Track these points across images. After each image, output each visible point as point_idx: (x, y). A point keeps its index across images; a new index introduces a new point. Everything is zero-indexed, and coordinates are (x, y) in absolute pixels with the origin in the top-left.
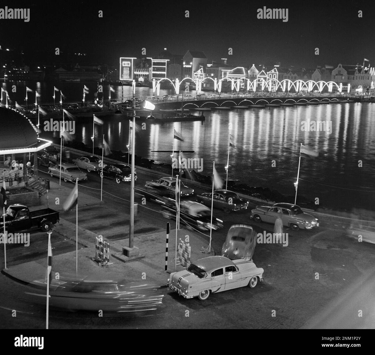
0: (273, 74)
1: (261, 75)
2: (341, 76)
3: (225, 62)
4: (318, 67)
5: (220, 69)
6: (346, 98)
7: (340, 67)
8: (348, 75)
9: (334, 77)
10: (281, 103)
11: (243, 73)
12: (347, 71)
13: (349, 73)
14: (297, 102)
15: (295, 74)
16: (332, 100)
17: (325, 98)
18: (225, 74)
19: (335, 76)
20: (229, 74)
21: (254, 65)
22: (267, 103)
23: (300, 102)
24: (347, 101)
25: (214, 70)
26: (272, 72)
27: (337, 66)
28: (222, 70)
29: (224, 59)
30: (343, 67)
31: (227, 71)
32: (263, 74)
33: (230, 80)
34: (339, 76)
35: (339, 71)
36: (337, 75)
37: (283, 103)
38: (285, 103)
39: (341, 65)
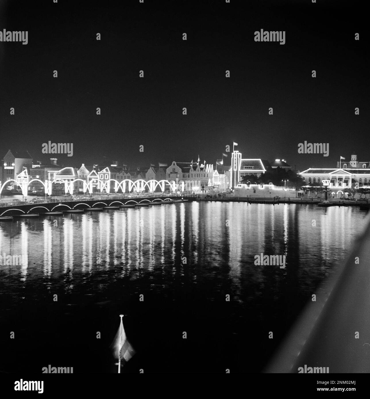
0: (104, 174)
1: (92, 175)
2: (176, 174)
3: (55, 162)
4: (152, 165)
5: (46, 170)
6: (180, 198)
7: (174, 164)
8: (183, 173)
9: (169, 176)
10: (106, 206)
11: (72, 174)
12: (181, 168)
13: (184, 171)
14: (124, 205)
15: (128, 173)
16: (165, 201)
17: (157, 198)
18: (52, 175)
19: (169, 174)
20: (57, 175)
21: (83, 165)
22: (88, 207)
23: (128, 203)
24: (181, 200)
25: (40, 171)
26: (104, 172)
27: (172, 164)
28: (48, 171)
29: (54, 159)
30: (178, 165)
31: (54, 172)
32: (94, 174)
33: (64, 182)
34: (174, 174)
35: (173, 169)
36: (171, 173)
37: (108, 206)
38: (110, 206)
39: (175, 163)
